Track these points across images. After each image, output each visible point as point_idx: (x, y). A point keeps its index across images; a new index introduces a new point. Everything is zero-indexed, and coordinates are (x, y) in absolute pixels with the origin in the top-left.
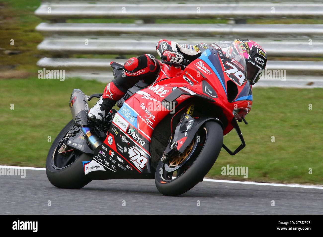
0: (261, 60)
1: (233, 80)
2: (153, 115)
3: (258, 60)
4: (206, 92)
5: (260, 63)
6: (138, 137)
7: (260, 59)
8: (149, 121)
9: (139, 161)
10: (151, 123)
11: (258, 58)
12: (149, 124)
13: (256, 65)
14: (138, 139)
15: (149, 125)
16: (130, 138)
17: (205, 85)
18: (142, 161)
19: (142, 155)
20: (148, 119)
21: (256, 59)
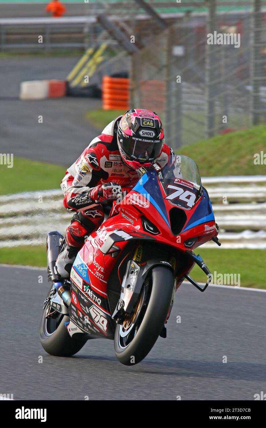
0: (148, 132)
1: (178, 205)
2: (101, 267)
3: (144, 133)
4: (147, 229)
5: (147, 135)
6: (93, 295)
7: (146, 131)
8: (99, 274)
9: (101, 322)
10: (102, 276)
11: (143, 131)
12: (100, 277)
13: (142, 140)
14: (94, 298)
15: (100, 279)
16: (87, 297)
17: (145, 221)
18: (103, 322)
19: (102, 316)
20: (98, 272)
21: (141, 133)
